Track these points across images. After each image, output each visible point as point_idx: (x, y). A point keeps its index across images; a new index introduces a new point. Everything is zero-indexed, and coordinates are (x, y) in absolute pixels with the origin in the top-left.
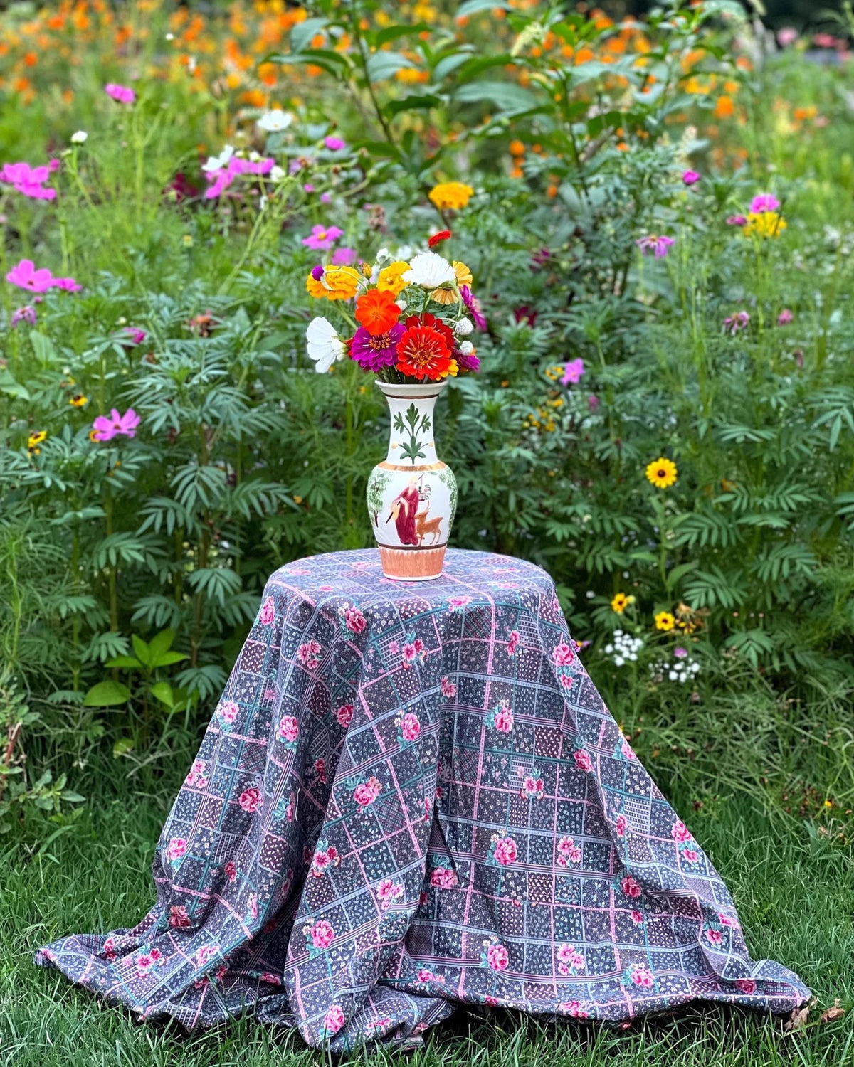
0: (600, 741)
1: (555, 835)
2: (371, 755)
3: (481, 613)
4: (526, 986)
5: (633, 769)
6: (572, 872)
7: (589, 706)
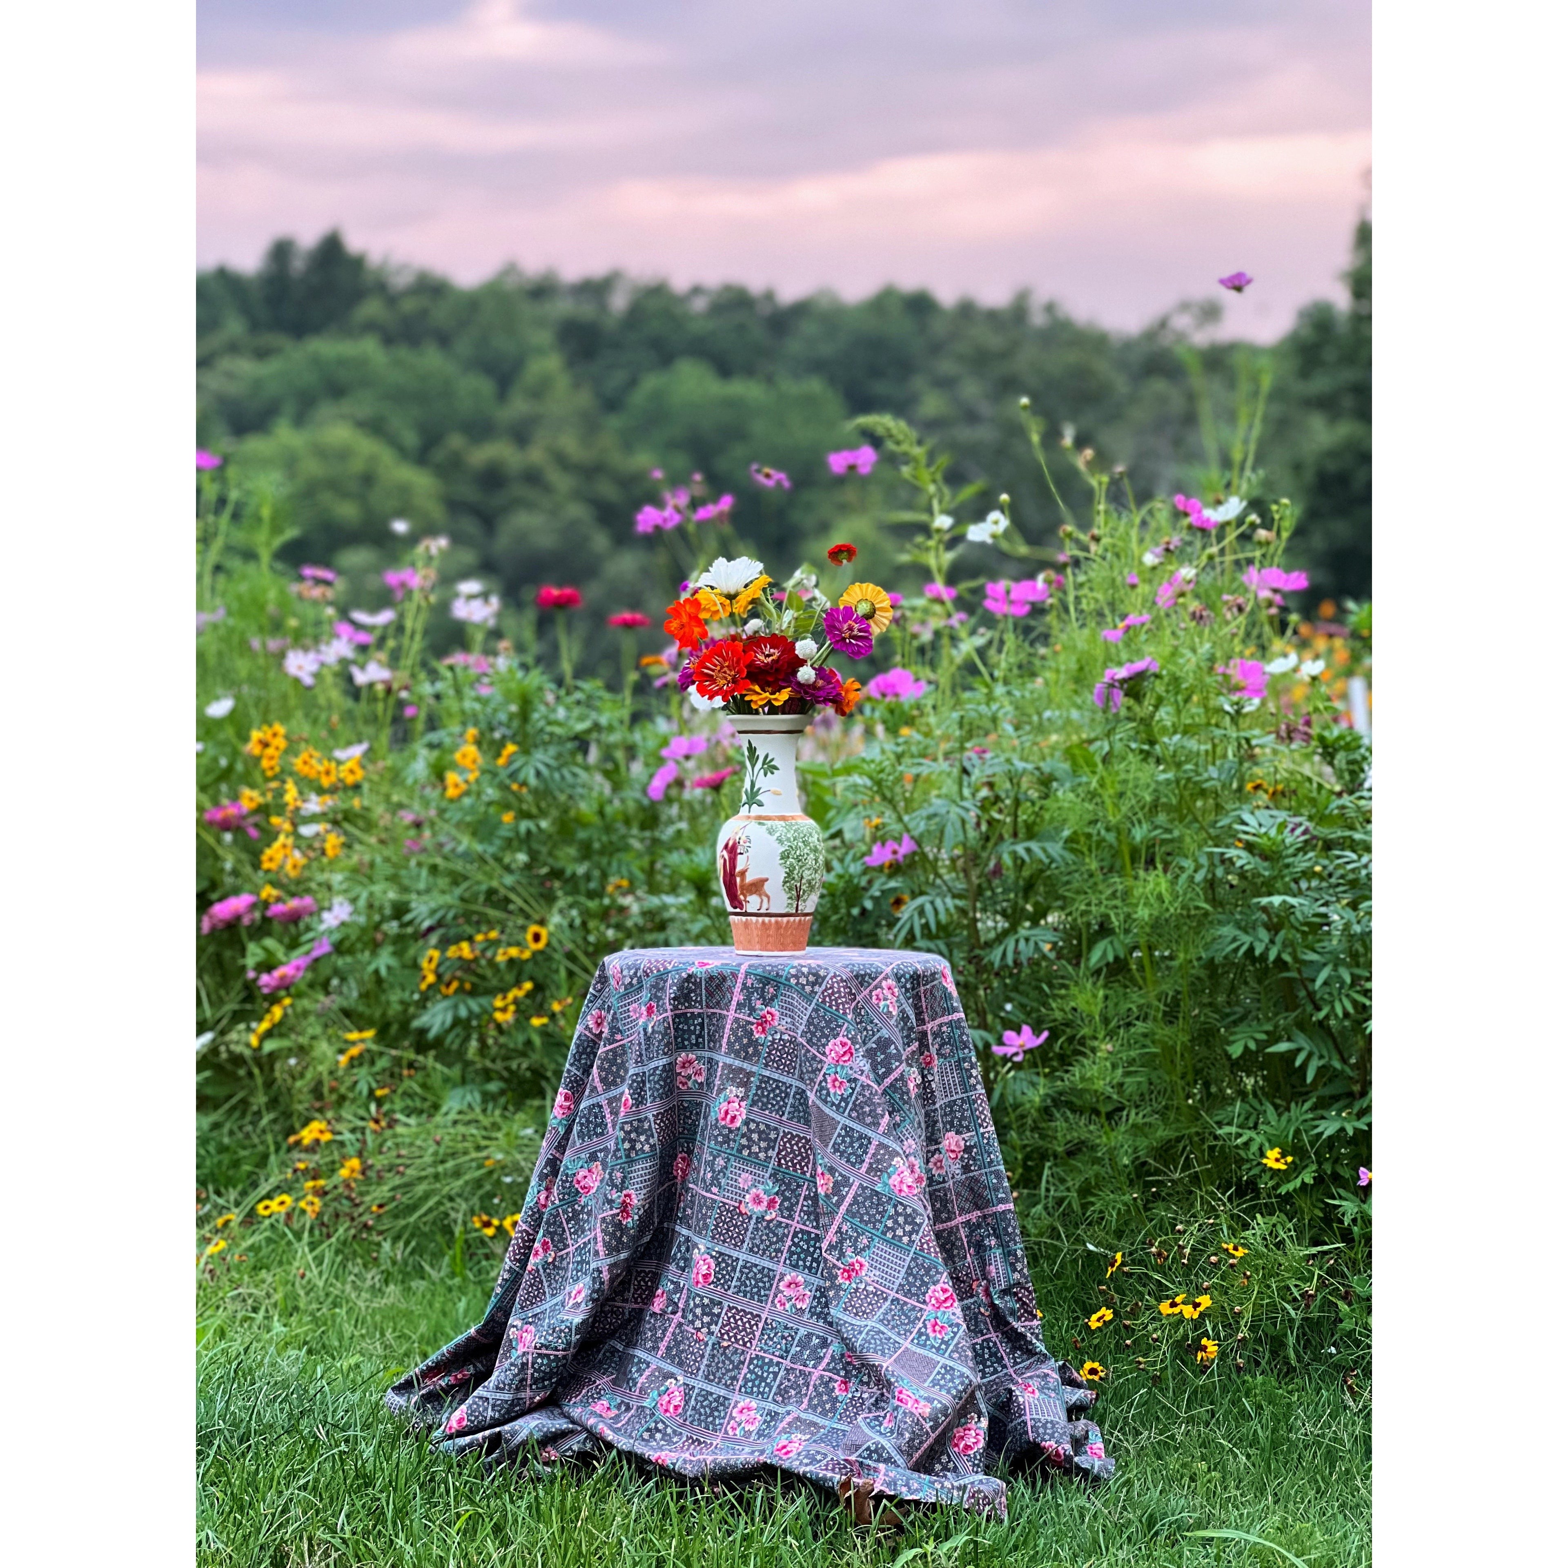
0: (865, 1166)
1: (780, 1269)
2: (597, 1135)
3: (724, 979)
4: (688, 1438)
5: (900, 1209)
6: (790, 1318)
7: (860, 1119)
